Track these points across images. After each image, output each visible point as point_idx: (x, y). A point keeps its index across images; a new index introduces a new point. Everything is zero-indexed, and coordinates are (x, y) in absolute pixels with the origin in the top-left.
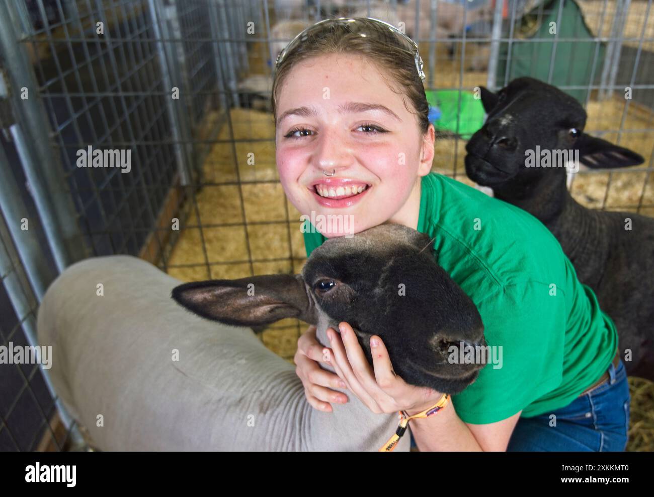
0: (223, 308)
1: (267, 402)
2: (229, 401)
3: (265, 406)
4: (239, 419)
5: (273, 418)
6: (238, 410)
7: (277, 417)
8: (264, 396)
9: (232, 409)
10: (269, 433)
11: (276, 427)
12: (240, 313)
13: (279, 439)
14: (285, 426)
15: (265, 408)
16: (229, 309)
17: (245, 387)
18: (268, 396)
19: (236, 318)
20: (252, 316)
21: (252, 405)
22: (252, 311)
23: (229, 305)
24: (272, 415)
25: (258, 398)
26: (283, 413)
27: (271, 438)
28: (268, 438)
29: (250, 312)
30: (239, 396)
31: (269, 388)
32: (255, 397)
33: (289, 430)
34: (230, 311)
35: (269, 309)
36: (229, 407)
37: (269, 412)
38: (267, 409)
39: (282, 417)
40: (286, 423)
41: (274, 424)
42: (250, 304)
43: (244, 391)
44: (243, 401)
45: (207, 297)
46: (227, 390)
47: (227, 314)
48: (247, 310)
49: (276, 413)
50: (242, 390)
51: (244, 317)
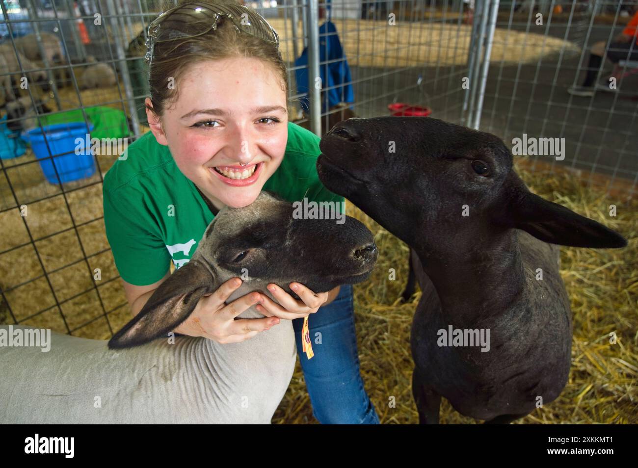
0: (153, 326)
1: (167, 370)
2: (128, 391)
3: (168, 374)
4: (149, 397)
5: (181, 379)
6: (143, 391)
7: (184, 377)
8: (161, 368)
9: (136, 393)
10: (184, 392)
11: (188, 384)
12: (166, 320)
13: (195, 391)
14: (195, 380)
15: (169, 377)
16: (157, 323)
17: (136, 371)
18: (164, 366)
19: (167, 326)
20: (175, 316)
21: (154, 380)
22: (173, 312)
23: (155, 321)
24: (178, 377)
25: (157, 373)
26: (187, 371)
27: (188, 395)
28: (184, 396)
29: (172, 315)
30: (136, 380)
31: (161, 361)
32: (153, 374)
33: (200, 380)
34: (159, 324)
35: (182, 302)
36: (132, 394)
37: (174, 377)
38: (171, 375)
39: (188, 374)
40: (194, 377)
41: (185, 383)
42: (167, 308)
43: (138, 374)
44: (143, 382)
45: (138, 327)
46: (120, 383)
47: (159, 328)
48: (169, 315)
49: (181, 374)
50: (135, 375)
51: (171, 321)
